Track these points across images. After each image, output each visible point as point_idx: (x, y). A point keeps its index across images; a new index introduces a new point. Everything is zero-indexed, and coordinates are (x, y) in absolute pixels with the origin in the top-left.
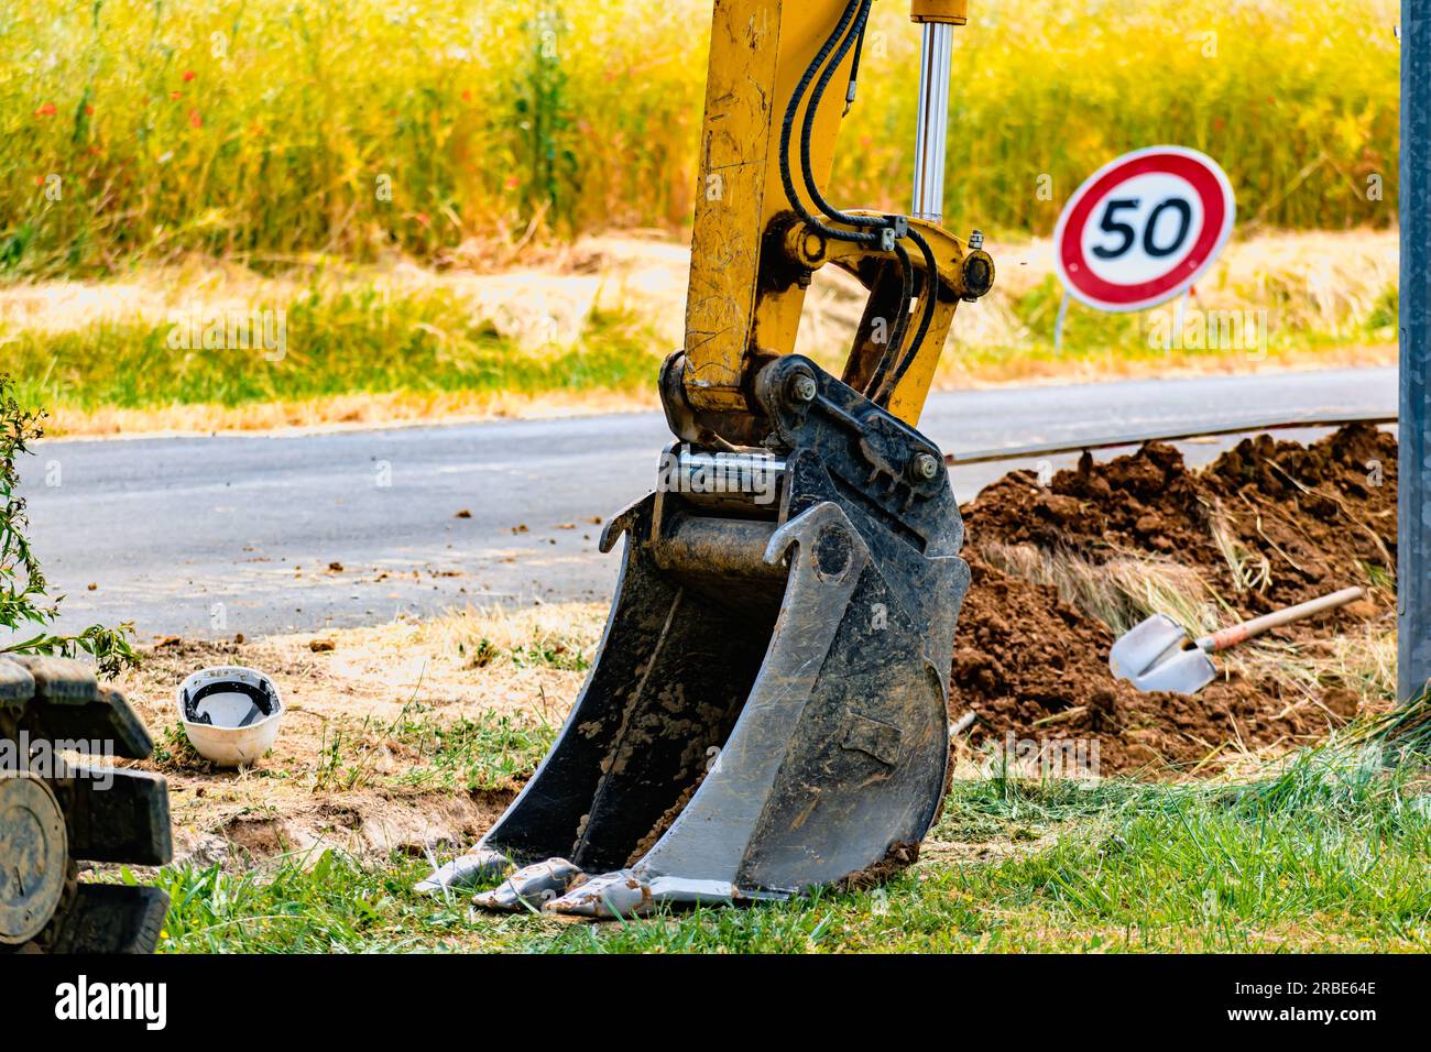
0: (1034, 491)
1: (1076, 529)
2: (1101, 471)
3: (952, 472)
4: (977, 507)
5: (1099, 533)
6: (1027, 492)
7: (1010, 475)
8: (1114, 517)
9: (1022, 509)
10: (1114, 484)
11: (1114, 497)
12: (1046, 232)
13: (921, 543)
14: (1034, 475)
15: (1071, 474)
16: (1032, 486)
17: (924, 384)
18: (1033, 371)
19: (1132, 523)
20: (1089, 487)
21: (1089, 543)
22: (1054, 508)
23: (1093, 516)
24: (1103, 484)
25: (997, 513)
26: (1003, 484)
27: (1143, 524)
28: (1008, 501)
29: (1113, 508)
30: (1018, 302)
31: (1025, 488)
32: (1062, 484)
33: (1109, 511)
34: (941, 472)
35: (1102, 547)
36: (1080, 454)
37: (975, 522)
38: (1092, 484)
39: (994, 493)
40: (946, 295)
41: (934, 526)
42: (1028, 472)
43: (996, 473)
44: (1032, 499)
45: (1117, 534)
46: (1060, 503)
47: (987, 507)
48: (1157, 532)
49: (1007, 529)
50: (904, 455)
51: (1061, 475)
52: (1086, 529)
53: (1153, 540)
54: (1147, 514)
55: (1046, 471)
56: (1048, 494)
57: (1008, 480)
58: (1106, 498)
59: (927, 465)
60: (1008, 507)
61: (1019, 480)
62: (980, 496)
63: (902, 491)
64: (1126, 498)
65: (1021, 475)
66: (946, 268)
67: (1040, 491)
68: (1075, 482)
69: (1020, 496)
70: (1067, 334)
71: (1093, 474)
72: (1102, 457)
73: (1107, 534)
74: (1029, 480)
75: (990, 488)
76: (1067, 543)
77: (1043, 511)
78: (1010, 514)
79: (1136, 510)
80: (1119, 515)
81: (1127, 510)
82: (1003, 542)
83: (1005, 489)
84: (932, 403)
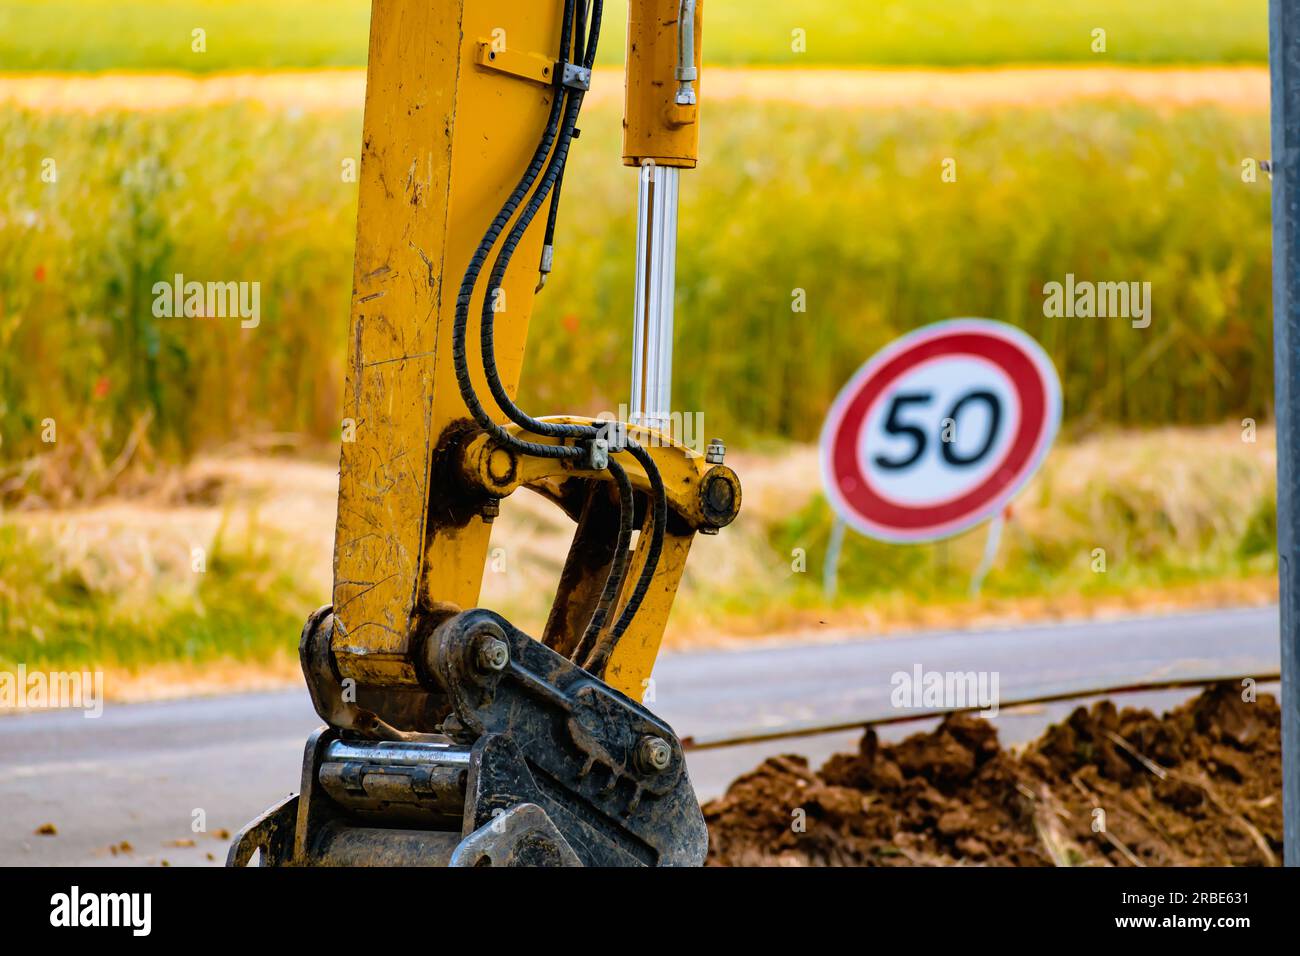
0: (801, 783)
1: (857, 832)
2: (890, 753)
3: (692, 761)
4: (726, 805)
5: (888, 836)
6: (793, 785)
7: (770, 762)
8: (907, 814)
9: (786, 807)
10: (908, 772)
11: (908, 788)
14: (802, 762)
15: (850, 759)
16: (798, 776)
17: (650, 645)
18: (798, 623)
19: (932, 822)
20: (875, 777)
21: (875, 850)
22: (827, 804)
23: (879, 814)
24: (892, 771)
25: (753, 813)
26: (761, 774)
27: (947, 823)
28: (768, 797)
29: (907, 802)
30: (775, 532)
31: (790, 779)
32: (842, 771)
33: (901, 806)
34: (676, 760)
35: (894, 855)
36: (860, 734)
37: (724, 826)
38: (878, 771)
39: (748, 787)
40: (678, 526)
41: (668, 832)
42: (794, 759)
43: (750, 759)
44: (798, 793)
45: (912, 836)
46: (836, 797)
47: (741, 805)
48: (966, 833)
49: (767, 834)
50: (627, 739)
51: (838, 761)
52: (871, 832)
53: (961, 844)
54: (952, 810)
55: (818, 754)
56: (819, 786)
57: (767, 769)
58: (897, 790)
59: (658, 752)
60: (767, 805)
61: (781, 768)
62: (733, 788)
63: (626, 786)
64: (922, 789)
65: (784, 762)
66: (677, 490)
67: (809, 782)
68: (856, 769)
69: (783, 790)
70: (841, 572)
71: (879, 759)
72: (889, 736)
73: (899, 837)
74: (795, 768)
75: (742, 780)
76: (846, 850)
77: (815, 807)
78: (769, 814)
79: (936, 806)
80: (915, 812)
81: (926, 805)
82: (761, 851)
83: (763, 781)
84: (662, 668)
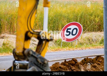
1: (64, 69)
2: (67, 62)
3: (49, 63)
7: (56, 63)
9: (57, 67)
10: (69, 64)
14: (59, 63)
15: (63, 63)
16: (59, 64)
18: (58, 50)
23: (66, 68)
24: (67, 64)
25: (54, 68)
26: (55, 64)
29: (69, 67)
30: (56, 41)
33: (68, 67)
36: (64, 60)
39: (54, 65)
42: (58, 63)
44: (59, 66)
46: (62, 66)
48: (74, 70)
54: (73, 68)
56: (61, 65)
58: (68, 66)
59: (46, 62)
61: (57, 64)
70: (62, 45)
71: (66, 63)
75: (53, 65)
77: (60, 67)
80: (70, 68)
83: (55, 65)
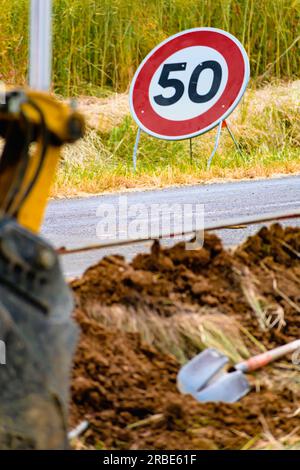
0: (121, 269)
1: (150, 293)
2: (166, 253)
3: (64, 259)
4: (83, 281)
5: (166, 295)
6: (117, 270)
7: (105, 259)
8: (176, 284)
9: (114, 282)
10: (176, 262)
11: (176, 271)
12: (123, 88)
13: (44, 310)
14: (122, 258)
15: (146, 256)
16: (120, 266)
17: (42, 203)
18: (118, 183)
19: (188, 287)
20: (159, 265)
21: (160, 303)
22: (135, 279)
23: (162, 284)
24: (168, 262)
25: (97, 285)
26: (100, 265)
27: (197, 288)
28: (104, 277)
29: (176, 278)
30: (104, 137)
31: (116, 267)
32: (142, 263)
33: (173, 280)
34: (57, 264)
35: (170, 305)
36: (151, 243)
37: (82, 292)
38: (160, 261)
39: (94, 272)
40: (54, 141)
41: (53, 299)
42: (117, 256)
43: (95, 258)
44: (120, 274)
45: (179, 295)
46: (140, 276)
47: (91, 281)
48: (206, 293)
49: (104, 296)
50: (30, 251)
51: (140, 257)
52: (158, 293)
53: (203, 298)
54: (199, 281)
55: (130, 254)
56: (131, 271)
57: (104, 262)
58: (171, 272)
59: (47, 258)
60: (104, 281)
61: (111, 262)
62: (86, 274)
63: (31, 276)
64: (183, 270)
65: (113, 259)
66: (54, 123)
67: (125, 268)
68: (149, 261)
69: (112, 273)
70: (140, 156)
71: (161, 255)
72: (166, 244)
73: (172, 296)
74: (118, 262)
75: (91, 268)
76: (145, 302)
77: (128, 282)
78: (105, 286)
79: (191, 279)
80: (180, 283)
81: (185, 278)
82: (102, 305)
83: (102, 269)
84: (49, 210)
